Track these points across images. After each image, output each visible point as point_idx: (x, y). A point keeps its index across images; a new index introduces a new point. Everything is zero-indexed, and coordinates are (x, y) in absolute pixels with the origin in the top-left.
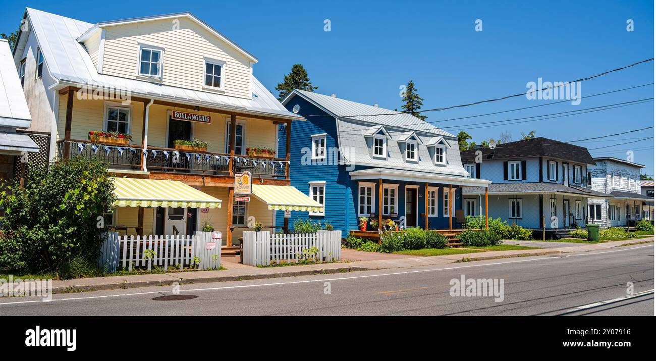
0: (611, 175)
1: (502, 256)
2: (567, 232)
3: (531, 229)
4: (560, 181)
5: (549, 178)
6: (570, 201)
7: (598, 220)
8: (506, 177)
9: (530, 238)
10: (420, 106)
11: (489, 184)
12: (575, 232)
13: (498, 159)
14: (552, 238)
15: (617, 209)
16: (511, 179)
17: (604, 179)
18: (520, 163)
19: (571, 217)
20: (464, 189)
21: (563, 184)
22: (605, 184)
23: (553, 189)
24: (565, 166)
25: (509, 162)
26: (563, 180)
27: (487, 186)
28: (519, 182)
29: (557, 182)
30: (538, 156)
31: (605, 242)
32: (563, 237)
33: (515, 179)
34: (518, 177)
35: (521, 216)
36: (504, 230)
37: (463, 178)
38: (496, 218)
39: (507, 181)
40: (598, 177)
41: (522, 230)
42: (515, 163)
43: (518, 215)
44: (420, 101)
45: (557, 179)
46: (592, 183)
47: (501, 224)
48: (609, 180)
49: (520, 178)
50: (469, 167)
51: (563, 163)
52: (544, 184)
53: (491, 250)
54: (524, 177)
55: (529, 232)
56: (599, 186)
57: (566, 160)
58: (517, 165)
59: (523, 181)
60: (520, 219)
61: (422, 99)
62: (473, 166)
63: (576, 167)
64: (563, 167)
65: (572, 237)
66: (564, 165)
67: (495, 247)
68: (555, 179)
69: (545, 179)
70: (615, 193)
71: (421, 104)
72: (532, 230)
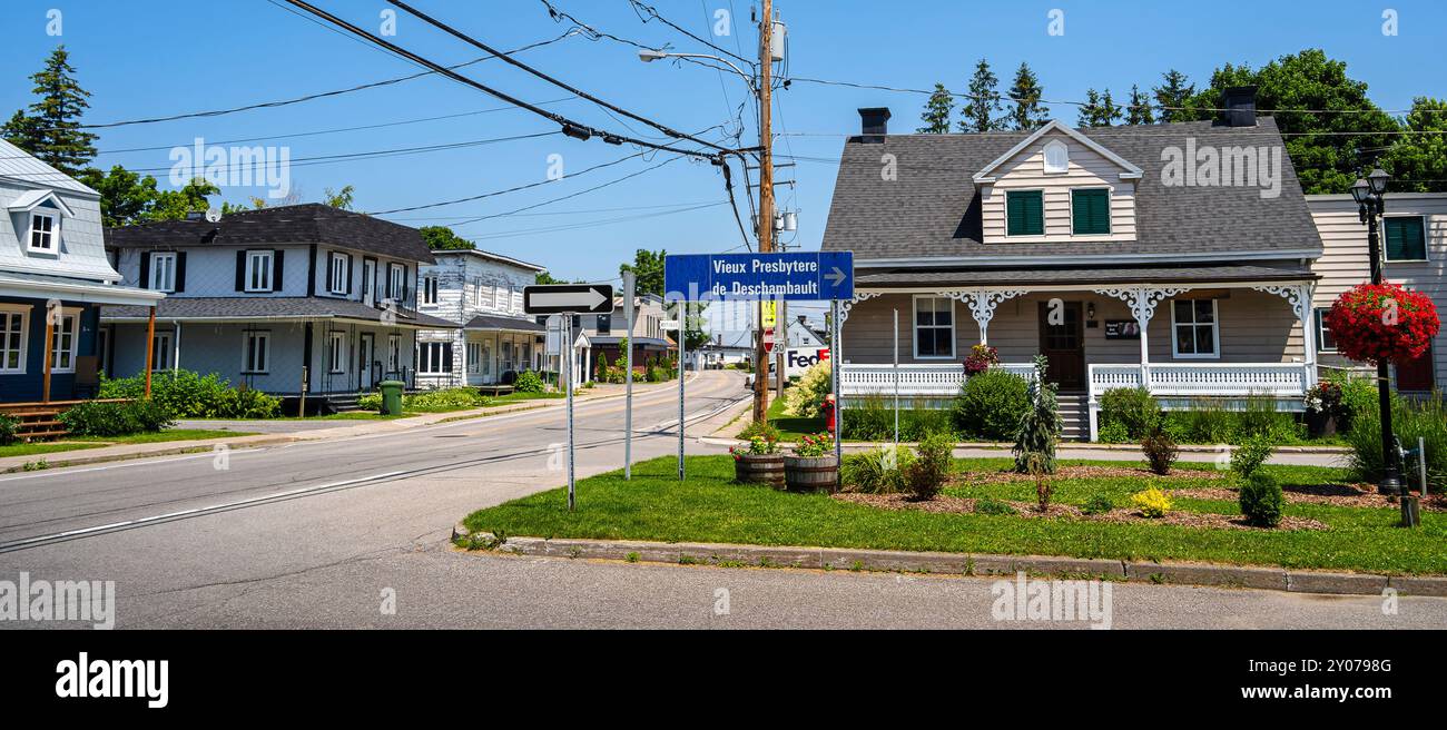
0: (474, 283)
1: (139, 454)
2: (354, 398)
3: (278, 394)
4: (355, 295)
5: (329, 289)
6: (376, 337)
7: (445, 374)
8: (240, 285)
9: (276, 414)
10: (82, 109)
11: (158, 300)
12: (368, 400)
13: (226, 243)
14: (319, 412)
15: (483, 350)
16: (252, 290)
17: (459, 291)
18: (271, 255)
19: (377, 368)
20: (103, 310)
21: (362, 301)
22: (462, 303)
23: (328, 312)
24: (371, 264)
25: (248, 253)
26: (364, 292)
27: (154, 304)
28: (265, 295)
29: (348, 297)
30: (309, 241)
31: (415, 416)
32: (341, 410)
33: (260, 289)
34: (265, 286)
35: (266, 370)
36: (221, 398)
37: (99, 288)
38: (207, 373)
39: (241, 294)
40: (449, 288)
41: (261, 397)
42: (261, 255)
43: (261, 367)
44: (81, 96)
45: (349, 291)
46: (438, 299)
47: (216, 388)
48: (469, 295)
49: (270, 288)
50: (161, 259)
51: (366, 258)
52: (316, 300)
53: (128, 443)
54: (278, 285)
55: (275, 402)
56: (450, 305)
57: (373, 254)
58: (266, 259)
59: (276, 294)
60: (265, 374)
61: (88, 94)
62: (170, 259)
63: (394, 267)
64: (365, 268)
65: (362, 409)
66: (367, 262)
67: (154, 436)
68: (344, 291)
69: (320, 289)
70: (479, 320)
71: (83, 105)
72: (282, 398)
